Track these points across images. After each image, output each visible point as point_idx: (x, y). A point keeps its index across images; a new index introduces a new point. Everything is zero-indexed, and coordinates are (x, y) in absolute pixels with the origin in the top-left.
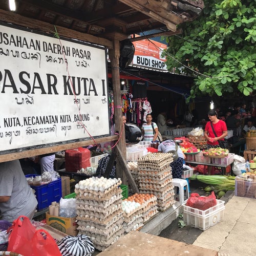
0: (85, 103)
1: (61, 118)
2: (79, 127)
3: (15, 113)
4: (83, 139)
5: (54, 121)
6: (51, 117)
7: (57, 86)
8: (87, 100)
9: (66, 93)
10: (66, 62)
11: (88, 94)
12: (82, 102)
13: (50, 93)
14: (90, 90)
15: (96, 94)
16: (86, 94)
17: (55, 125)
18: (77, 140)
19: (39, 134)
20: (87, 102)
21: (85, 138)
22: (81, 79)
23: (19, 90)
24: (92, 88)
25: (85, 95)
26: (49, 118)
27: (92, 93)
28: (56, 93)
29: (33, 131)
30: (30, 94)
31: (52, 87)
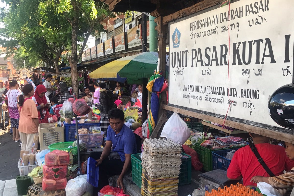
0: (256, 75)
1: (228, 91)
2: (245, 104)
3: (201, 82)
4: (248, 122)
5: (222, 93)
6: (220, 88)
7: (227, 57)
8: (259, 70)
9: (234, 63)
10: (238, 26)
11: (261, 61)
12: (252, 73)
13: (221, 64)
14: (264, 56)
15: (273, 61)
16: (258, 62)
17: (222, 97)
18: (241, 121)
19: (212, 102)
20: (258, 73)
21: (251, 122)
22: (253, 43)
23: (204, 64)
24: (267, 53)
25: (256, 63)
26: (219, 88)
27: (268, 60)
28: (226, 64)
29: (209, 99)
30: (210, 67)
31: (223, 58)
